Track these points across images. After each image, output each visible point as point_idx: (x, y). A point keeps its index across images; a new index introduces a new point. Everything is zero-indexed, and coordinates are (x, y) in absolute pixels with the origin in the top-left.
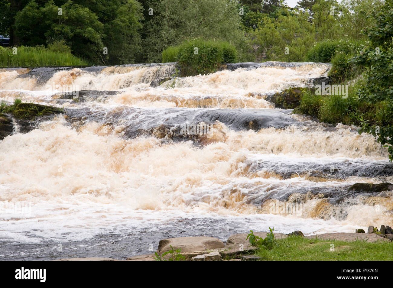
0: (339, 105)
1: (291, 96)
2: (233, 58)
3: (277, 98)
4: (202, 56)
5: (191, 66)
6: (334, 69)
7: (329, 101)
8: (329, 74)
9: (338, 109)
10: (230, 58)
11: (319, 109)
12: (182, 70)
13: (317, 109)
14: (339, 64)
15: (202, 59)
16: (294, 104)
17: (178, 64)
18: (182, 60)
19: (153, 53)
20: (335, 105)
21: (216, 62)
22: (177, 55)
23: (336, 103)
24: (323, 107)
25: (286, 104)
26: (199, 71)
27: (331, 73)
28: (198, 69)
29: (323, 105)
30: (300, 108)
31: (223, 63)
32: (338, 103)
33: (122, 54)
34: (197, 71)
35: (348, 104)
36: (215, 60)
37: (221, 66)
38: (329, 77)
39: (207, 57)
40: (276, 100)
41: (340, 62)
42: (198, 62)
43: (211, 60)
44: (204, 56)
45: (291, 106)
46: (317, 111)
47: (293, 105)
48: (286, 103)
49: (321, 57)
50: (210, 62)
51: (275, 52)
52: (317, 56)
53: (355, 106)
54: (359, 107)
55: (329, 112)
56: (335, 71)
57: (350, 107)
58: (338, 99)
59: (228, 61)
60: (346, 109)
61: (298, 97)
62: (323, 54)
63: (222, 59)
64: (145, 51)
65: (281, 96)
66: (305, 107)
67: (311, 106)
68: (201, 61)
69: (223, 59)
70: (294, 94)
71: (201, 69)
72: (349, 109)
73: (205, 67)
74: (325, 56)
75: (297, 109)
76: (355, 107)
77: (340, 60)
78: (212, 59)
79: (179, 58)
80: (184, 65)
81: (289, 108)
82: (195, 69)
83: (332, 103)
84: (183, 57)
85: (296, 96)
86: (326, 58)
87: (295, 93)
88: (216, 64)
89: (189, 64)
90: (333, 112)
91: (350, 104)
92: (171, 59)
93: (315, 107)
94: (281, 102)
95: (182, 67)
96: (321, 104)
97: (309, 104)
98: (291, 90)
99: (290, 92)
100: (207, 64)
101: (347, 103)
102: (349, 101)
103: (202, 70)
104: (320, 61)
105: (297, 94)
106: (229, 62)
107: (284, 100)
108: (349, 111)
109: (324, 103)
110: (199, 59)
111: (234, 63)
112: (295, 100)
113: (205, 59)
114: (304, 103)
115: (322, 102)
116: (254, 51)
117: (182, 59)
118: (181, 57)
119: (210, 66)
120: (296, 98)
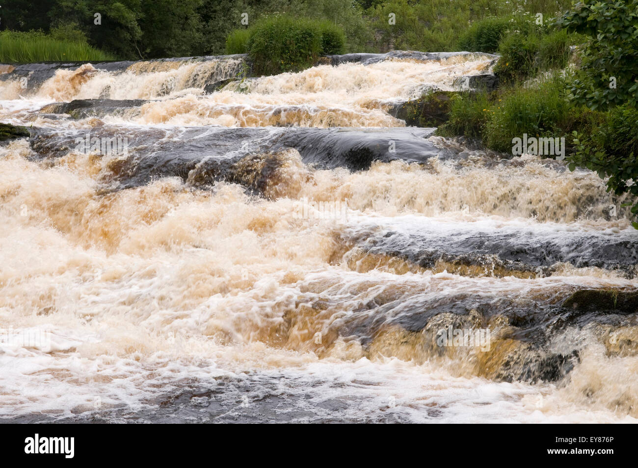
0: (521, 118)
1: (432, 106)
2: (339, 47)
3: (409, 109)
4: (288, 42)
5: (270, 59)
6: (504, 61)
7: (503, 111)
8: (494, 69)
9: (519, 125)
10: (334, 47)
11: (483, 127)
12: (255, 66)
13: (479, 126)
14: (512, 52)
15: (288, 48)
16: (437, 119)
17: (248, 57)
18: (255, 50)
19: (219, 43)
20: (515, 118)
21: (310, 53)
22: (248, 41)
23: (517, 115)
24: (492, 123)
25: (424, 119)
26: (282, 67)
27: (498, 67)
28: (281, 64)
29: (490, 118)
30: (450, 126)
31: (322, 54)
32: (519, 115)
33: (172, 44)
34: (280, 68)
35: (538, 117)
36: (309, 50)
37: (319, 59)
38: (495, 74)
39: (296, 44)
40: (406, 113)
41: (514, 48)
42: (282, 53)
43: (302, 50)
44: (291, 44)
45: (433, 123)
46: (480, 130)
47: (435, 122)
48: (423, 117)
49: (481, 44)
50: (301, 53)
51: (407, 40)
52: (474, 43)
53: (551, 119)
54: (559, 122)
55: (503, 131)
56: (505, 63)
57: (542, 121)
58: (519, 109)
59: (331, 51)
60: (534, 126)
61: (445, 107)
62: (484, 40)
63: (321, 48)
64: (208, 42)
65: (415, 106)
66: (457, 123)
67: (469, 121)
68: (287, 51)
69: (323, 48)
70: (437, 102)
71: (286, 64)
72: (541, 125)
73: (293, 61)
74: (486, 42)
75: (443, 126)
76: (551, 122)
77: (514, 45)
78: (303, 48)
79: (250, 46)
80: (258, 58)
81: (430, 126)
82: (277, 63)
83: (508, 115)
84: (257, 45)
85: (440, 106)
86: (488, 45)
87: (439, 101)
88: (310, 56)
89: (267, 57)
90: (510, 132)
91: (542, 117)
92: (237, 49)
93: (476, 124)
94: (416, 116)
95: (256, 61)
96: (487, 117)
97: (464, 117)
98: (432, 96)
99: (430, 99)
100: (296, 56)
101: (537, 115)
102: (540, 112)
103: (288, 66)
104: (479, 50)
105: (443, 101)
106: (332, 54)
107: (420, 113)
108: (541, 129)
109: (493, 115)
110: (282, 48)
111: (340, 54)
112: (439, 112)
113: (293, 47)
114: (455, 117)
115: (489, 113)
116: (377, 43)
117: (255, 48)
118: (254, 45)
119: (301, 58)
120: (440, 109)
